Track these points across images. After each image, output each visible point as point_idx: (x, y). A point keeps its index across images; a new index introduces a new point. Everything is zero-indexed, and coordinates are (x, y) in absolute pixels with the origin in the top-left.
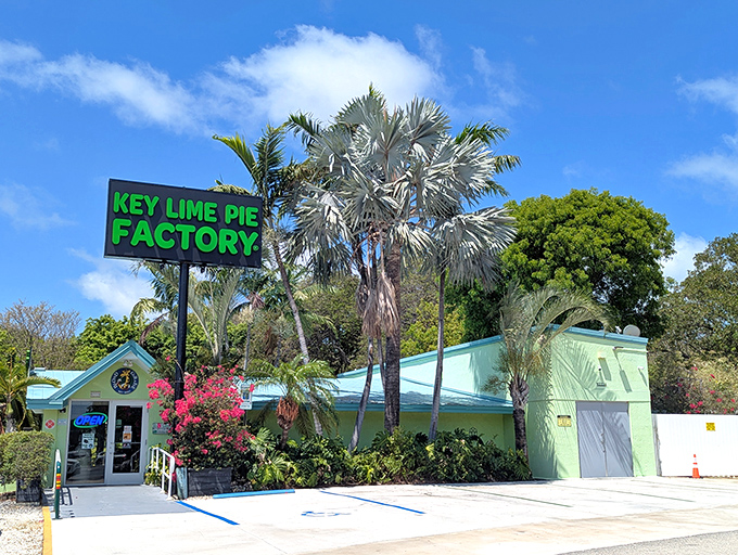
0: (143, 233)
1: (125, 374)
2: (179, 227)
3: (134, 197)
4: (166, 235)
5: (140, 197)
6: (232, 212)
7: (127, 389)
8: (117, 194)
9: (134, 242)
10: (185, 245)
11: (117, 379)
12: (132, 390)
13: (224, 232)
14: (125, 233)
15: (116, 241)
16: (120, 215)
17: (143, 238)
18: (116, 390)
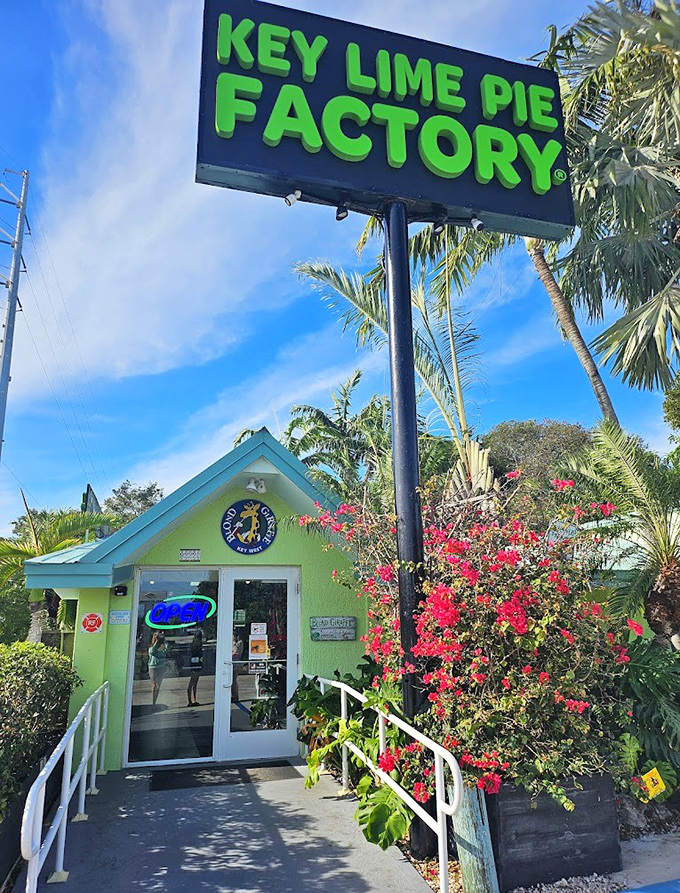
0: (292, 113)
1: (250, 512)
2: (381, 111)
3: (266, 30)
4: (350, 126)
5: (284, 32)
6: (498, 91)
7: (254, 544)
8: (225, 20)
9: (273, 133)
10: (397, 154)
11: (234, 522)
12: (265, 546)
13: (485, 133)
14: (249, 110)
15: (225, 125)
16: (234, 65)
17: (293, 126)
18: (234, 545)
